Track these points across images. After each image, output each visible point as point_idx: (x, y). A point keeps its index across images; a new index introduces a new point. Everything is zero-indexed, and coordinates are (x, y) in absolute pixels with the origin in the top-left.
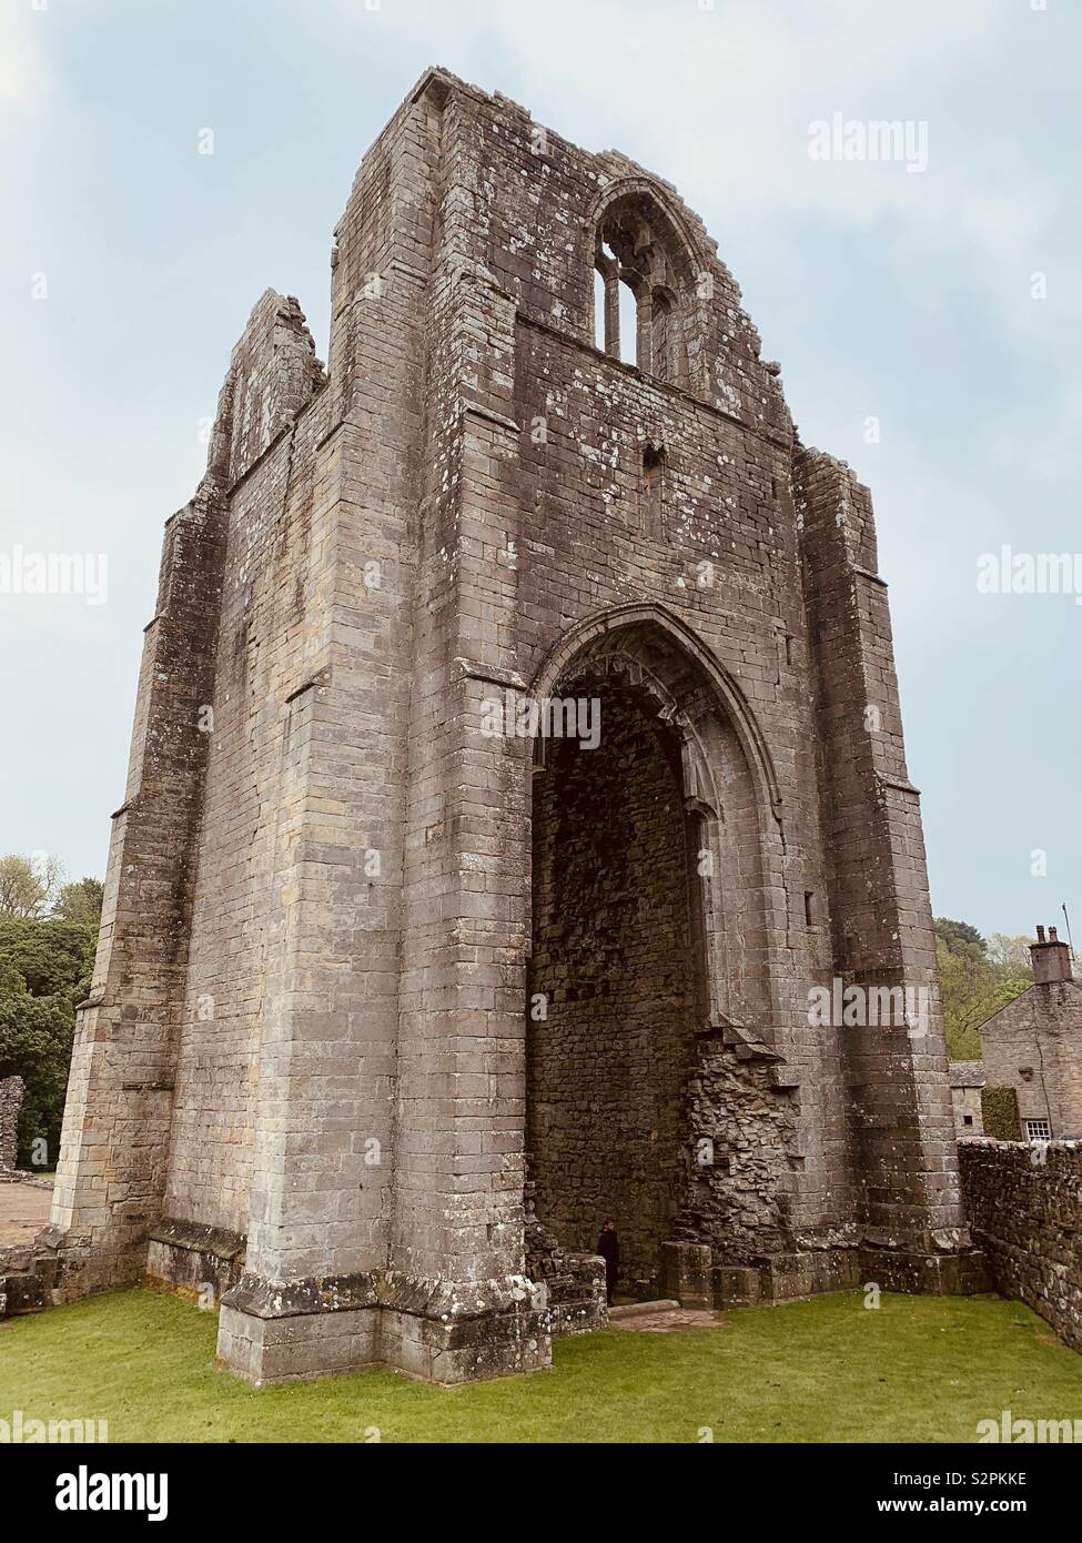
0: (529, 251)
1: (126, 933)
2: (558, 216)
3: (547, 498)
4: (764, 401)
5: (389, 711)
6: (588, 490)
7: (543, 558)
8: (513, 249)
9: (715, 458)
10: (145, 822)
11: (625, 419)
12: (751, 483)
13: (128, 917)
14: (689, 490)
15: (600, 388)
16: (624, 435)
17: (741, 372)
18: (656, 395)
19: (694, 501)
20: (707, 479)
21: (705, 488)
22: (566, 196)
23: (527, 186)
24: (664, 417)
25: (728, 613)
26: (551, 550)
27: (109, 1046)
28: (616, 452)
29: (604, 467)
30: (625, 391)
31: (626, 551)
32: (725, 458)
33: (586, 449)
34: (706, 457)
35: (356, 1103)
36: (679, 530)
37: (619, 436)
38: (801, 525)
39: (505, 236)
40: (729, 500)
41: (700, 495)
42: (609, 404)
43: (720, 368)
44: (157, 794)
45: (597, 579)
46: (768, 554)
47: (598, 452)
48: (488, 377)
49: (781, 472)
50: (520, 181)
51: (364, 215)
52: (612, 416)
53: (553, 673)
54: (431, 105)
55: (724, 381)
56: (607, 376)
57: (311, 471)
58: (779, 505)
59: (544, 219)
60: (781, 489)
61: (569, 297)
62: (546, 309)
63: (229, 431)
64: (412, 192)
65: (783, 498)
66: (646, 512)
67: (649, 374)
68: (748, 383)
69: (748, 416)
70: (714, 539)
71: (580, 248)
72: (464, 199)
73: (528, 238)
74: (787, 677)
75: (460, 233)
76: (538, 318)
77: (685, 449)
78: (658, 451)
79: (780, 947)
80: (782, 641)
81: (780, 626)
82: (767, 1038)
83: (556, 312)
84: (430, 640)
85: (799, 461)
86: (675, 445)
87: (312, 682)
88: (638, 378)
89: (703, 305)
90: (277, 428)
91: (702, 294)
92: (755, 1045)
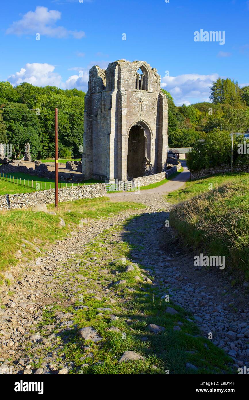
0: (128, 82)
1: (87, 147)
4: (156, 88)
7: (129, 117)
9: (149, 98)
10: (87, 135)
12: (153, 100)
15: (136, 95)
20: (148, 101)
21: (147, 103)
22: (133, 71)
24: (143, 96)
25: (149, 117)
28: (137, 102)
29: (136, 105)
33: (134, 103)
36: (144, 109)
37: (138, 100)
40: (150, 103)
41: (146, 104)
44: (88, 132)
45: (135, 118)
46: (155, 108)
49: (157, 97)
50: (127, 73)
51: (110, 73)
52: (137, 98)
53: (130, 129)
54: (118, 66)
55: (151, 87)
56: (137, 93)
57: (105, 101)
58: (157, 102)
59: (130, 76)
60: (157, 99)
61: (132, 85)
62: (130, 88)
63: (91, 84)
64: (116, 79)
65: (157, 100)
66: (140, 108)
67: (142, 90)
68: (154, 86)
69: (154, 91)
70: (148, 109)
71: (134, 78)
72: (121, 81)
73: (128, 80)
74: (155, 122)
75: (121, 85)
76: (129, 90)
77: (145, 99)
78: (142, 101)
79: (151, 151)
80: (155, 119)
81: (155, 117)
82: (150, 160)
83: (131, 88)
84: (119, 130)
85: (160, 95)
86: (144, 99)
87: (109, 134)
88: (140, 92)
89: (149, 78)
90: (99, 90)
91: (149, 76)
92: (148, 160)
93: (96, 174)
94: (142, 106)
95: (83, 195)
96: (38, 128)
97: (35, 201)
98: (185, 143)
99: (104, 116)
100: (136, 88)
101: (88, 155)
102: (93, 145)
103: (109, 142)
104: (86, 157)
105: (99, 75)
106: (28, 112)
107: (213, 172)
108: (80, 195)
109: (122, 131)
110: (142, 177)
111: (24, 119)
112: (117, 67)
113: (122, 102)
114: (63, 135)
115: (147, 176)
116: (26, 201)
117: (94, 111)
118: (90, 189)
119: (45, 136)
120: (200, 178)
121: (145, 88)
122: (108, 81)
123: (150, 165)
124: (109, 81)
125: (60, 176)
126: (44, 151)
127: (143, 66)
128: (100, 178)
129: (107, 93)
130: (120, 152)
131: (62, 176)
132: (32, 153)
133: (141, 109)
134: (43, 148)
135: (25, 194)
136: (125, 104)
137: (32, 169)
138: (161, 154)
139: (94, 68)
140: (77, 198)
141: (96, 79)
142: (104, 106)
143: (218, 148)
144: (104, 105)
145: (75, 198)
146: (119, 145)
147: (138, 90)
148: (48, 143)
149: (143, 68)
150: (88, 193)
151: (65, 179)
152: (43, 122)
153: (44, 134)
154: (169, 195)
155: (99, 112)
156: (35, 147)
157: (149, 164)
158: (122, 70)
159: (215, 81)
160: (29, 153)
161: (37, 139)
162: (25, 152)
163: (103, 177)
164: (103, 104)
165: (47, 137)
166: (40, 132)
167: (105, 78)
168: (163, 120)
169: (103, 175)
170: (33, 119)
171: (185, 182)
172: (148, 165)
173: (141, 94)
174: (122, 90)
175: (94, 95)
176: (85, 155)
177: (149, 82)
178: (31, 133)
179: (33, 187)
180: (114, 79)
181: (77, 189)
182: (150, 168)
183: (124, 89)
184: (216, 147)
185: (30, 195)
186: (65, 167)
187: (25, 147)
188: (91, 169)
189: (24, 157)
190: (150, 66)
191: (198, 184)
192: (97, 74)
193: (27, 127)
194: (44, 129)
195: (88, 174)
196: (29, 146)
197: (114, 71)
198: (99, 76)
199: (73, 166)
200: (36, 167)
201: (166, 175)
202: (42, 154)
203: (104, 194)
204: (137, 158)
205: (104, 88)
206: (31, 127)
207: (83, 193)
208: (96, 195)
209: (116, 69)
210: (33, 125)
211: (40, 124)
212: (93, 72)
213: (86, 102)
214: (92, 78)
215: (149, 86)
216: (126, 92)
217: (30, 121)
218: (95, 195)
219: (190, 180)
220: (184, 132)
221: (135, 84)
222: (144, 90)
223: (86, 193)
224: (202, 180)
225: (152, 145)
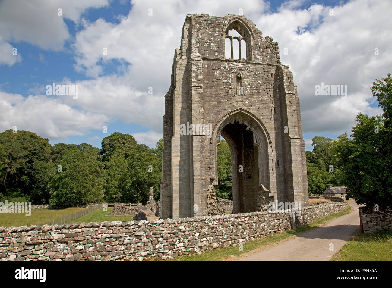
0: (210, 44)
1: (165, 172)
2: (216, 34)
3: (215, 93)
4: (269, 56)
5: (186, 140)
6: (225, 89)
7: (215, 105)
8: (206, 45)
9: (256, 73)
10: (166, 152)
11: (233, 72)
12: (265, 76)
13: (165, 169)
14: (248, 82)
15: (227, 67)
16: (232, 75)
17: (262, 52)
18: (240, 64)
19: (250, 84)
20: (254, 78)
21: (253, 80)
22: (217, 29)
23: (209, 31)
24: (242, 68)
25: (259, 106)
26: (217, 103)
27: (164, 190)
28: (231, 79)
29: (228, 83)
30: (233, 66)
31: (234, 99)
32: (258, 72)
33: (224, 81)
34: (253, 74)
35: (184, 203)
36: (246, 91)
37: (231, 76)
38: (278, 82)
39: (204, 43)
40: (259, 82)
41: (252, 82)
42: (229, 70)
43: (256, 53)
44: (167, 147)
45: (227, 106)
46: (270, 91)
47: (227, 80)
48: (197, 77)
49: (274, 71)
52: (230, 72)
56: (228, 64)
58: (273, 79)
60: (274, 75)
61: (219, 50)
62: (214, 55)
64: (185, 41)
65: (274, 77)
66: (238, 90)
67: (239, 60)
68: (264, 54)
69: (264, 61)
70: (255, 91)
73: (209, 42)
75: (193, 48)
76: (212, 57)
77: (248, 74)
78: (240, 77)
79: (271, 171)
80: (273, 108)
83: (216, 55)
85: (278, 69)
86: (245, 73)
88: (236, 62)
89: (252, 40)
91: (252, 38)
92: (265, 189)
94: (241, 86)
112: (187, 24)
127: (238, 21)
133: (241, 91)
174: (194, 54)
180: (182, 42)
183: (198, 55)
209: (185, 27)
215: (254, 53)
221: (224, 49)
225: (270, 158)
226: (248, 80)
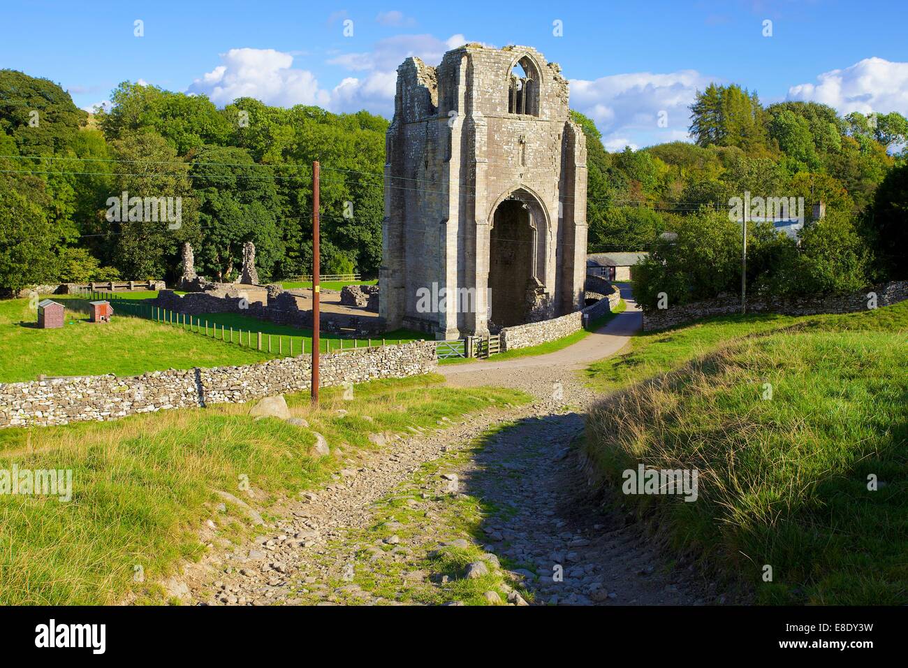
0: (491, 95)
4: (558, 109)
6: (505, 158)
7: (494, 180)
9: (541, 134)
10: (392, 224)
11: (515, 134)
12: (552, 138)
14: (532, 148)
15: (509, 127)
17: (551, 103)
18: (525, 122)
20: (538, 142)
21: (537, 145)
22: (501, 71)
24: (526, 128)
25: (541, 180)
26: (495, 178)
27: (390, 279)
28: (512, 145)
29: (509, 150)
30: (516, 126)
31: (514, 171)
32: (544, 133)
33: (505, 147)
34: (538, 135)
36: (529, 161)
37: (514, 140)
39: (485, 93)
40: (544, 146)
41: (535, 148)
42: (511, 131)
43: (545, 105)
44: (394, 216)
45: (506, 182)
46: (555, 158)
47: (508, 146)
49: (562, 130)
50: (489, 74)
51: (447, 74)
52: (511, 134)
53: (495, 208)
54: (466, 57)
55: (545, 109)
56: (511, 123)
57: (434, 141)
58: (560, 142)
59: (495, 82)
60: (561, 136)
61: (501, 103)
62: (495, 110)
63: (402, 101)
64: (462, 89)
65: (562, 138)
66: (520, 159)
67: (523, 116)
68: (553, 105)
69: (552, 117)
70: (539, 160)
71: (505, 86)
72: (475, 94)
73: (491, 91)
74: (557, 193)
75: (474, 104)
76: (494, 114)
77: (533, 136)
78: (523, 141)
79: (548, 262)
80: (557, 183)
81: (557, 179)
82: (543, 282)
83: (498, 110)
84: (469, 212)
85: (567, 126)
86: (529, 135)
87: (445, 221)
88: (520, 119)
89: (541, 86)
90: (420, 114)
91: (541, 81)
92: (540, 284)
93: (412, 318)
94: (524, 153)
95: (379, 369)
96: (274, 206)
97: (264, 384)
98: (631, 239)
99: (433, 176)
100: (510, 111)
101: (394, 271)
102: (407, 248)
103: (445, 241)
104: (388, 277)
105: (420, 78)
106: (251, 169)
107: (699, 312)
108: (373, 370)
109: (476, 214)
110: (523, 326)
111: (242, 184)
112: (464, 60)
113: (477, 145)
114: (334, 222)
115: (536, 324)
116: (243, 385)
117: (410, 166)
118: (398, 354)
119: (291, 226)
120: (666, 327)
121: (532, 110)
122: (442, 93)
123: (544, 295)
124: (446, 94)
125: (327, 323)
126: (289, 260)
127: (526, 56)
128: (423, 327)
129: (440, 123)
130: (472, 265)
131: (330, 323)
132: (260, 267)
133: (523, 160)
134: (287, 255)
135: (240, 368)
136: (484, 149)
137: (258, 304)
138: (572, 269)
139: (409, 62)
140: (367, 376)
141: (413, 89)
142: (434, 153)
143: (710, 253)
144: (434, 151)
145: (360, 377)
146: (469, 248)
147: (516, 115)
148: (298, 242)
149: (526, 62)
150: (391, 366)
151: (337, 329)
152: (286, 191)
153: (290, 220)
154: (590, 370)
155: (422, 169)
156: (268, 251)
157: (541, 292)
158: (475, 67)
159: (703, 91)
160: (253, 267)
161: (273, 231)
162: (244, 263)
163: (429, 325)
164: (429, 148)
165: (295, 227)
166: (279, 215)
167: (434, 88)
168: (576, 188)
169: (431, 319)
170: (263, 184)
171: (630, 337)
172: (540, 296)
173: (523, 123)
174: (476, 114)
175: (408, 127)
176: (386, 271)
177: (540, 97)
178: (257, 217)
179: (260, 349)
180: (457, 90)
181: (366, 356)
182: (544, 302)
183: (480, 114)
184: (705, 252)
185: (251, 370)
186: (339, 299)
187: (244, 251)
188: (402, 305)
189: (240, 276)
190: (542, 57)
191: (661, 341)
192: (415, 77)
193: (249, 202)
194: (290, 208)
195: (393, 316)
196: (253, 249)
197: (457, 71)
198: (420, 81)
199: (358, 297)
200: (270, 300)
201: (583, 320)
202: (285, 267)
203: (431, 368)
204: (513, 277)
205: (432, 110)
206: (257, 204)
207: (381, 364)
208: (413, 370)
209: (461, 66)
210: (262, 198)
211: (281, 197)
212: (407, 73)
213: (390, 145)
214: (404, 88)
215: (542, 105)
216: (486, 119)
217: (255, 189)
218: (410, 370)
219: (641, 332)
220: (627, 215)
221: (507, 101)
222: (528, 116)
223: (388, 364)
224: (671, 334)
225: (548, 246)
226: (532, 145)
